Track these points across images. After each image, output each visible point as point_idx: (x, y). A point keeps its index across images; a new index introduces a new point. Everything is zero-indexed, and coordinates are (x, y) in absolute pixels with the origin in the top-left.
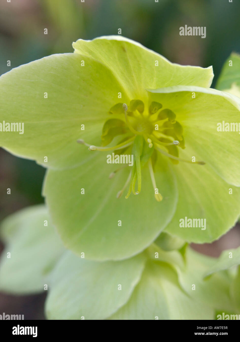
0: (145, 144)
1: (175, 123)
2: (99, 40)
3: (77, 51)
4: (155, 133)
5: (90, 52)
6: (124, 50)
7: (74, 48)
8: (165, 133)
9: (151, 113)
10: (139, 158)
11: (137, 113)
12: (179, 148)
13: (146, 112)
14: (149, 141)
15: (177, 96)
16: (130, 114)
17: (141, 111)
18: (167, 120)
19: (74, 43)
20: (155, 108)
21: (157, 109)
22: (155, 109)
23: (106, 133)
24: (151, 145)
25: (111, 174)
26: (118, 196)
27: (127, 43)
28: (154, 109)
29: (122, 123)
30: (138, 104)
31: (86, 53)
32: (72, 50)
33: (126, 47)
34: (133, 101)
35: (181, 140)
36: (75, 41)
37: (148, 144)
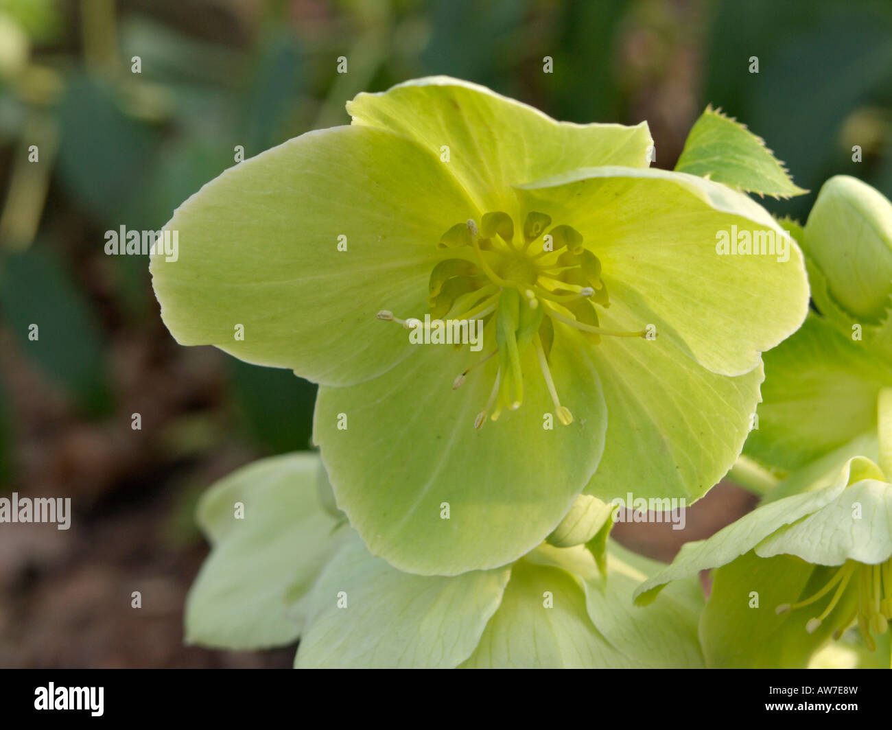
0: (523, 303)
1: (581, 252)
2: (402, 89)
3: (356, 120)
4: (542, 281)
5: (386, 120)
6: (455, 106)
7: (350, 114)
8: (565, 278)
9: (529, 238)
10: (514, 334)
11: (499, 241)
12: (597, 306)
13: (519, 239)
14: (530, 294)
15: (579, 194)
16: (485, 245)
17: (508, 237)
18: (564, 249)
19: (349, 103)
20: (535, 224)
21: (540, 227)
22: (537, 228)
23: (437, 291)
24: (534, 303)
25: (458, 379)
26: (476, 424)
27: (461, 89)
28: (534, 228)
29: (470, 266)
30: (498, 221)
31: (377, 121)
32: (348, 120)
33: (459, 98)
34: (487, 215)
35: (600, 288)
36: (351, 99)
37: (529, 300)
